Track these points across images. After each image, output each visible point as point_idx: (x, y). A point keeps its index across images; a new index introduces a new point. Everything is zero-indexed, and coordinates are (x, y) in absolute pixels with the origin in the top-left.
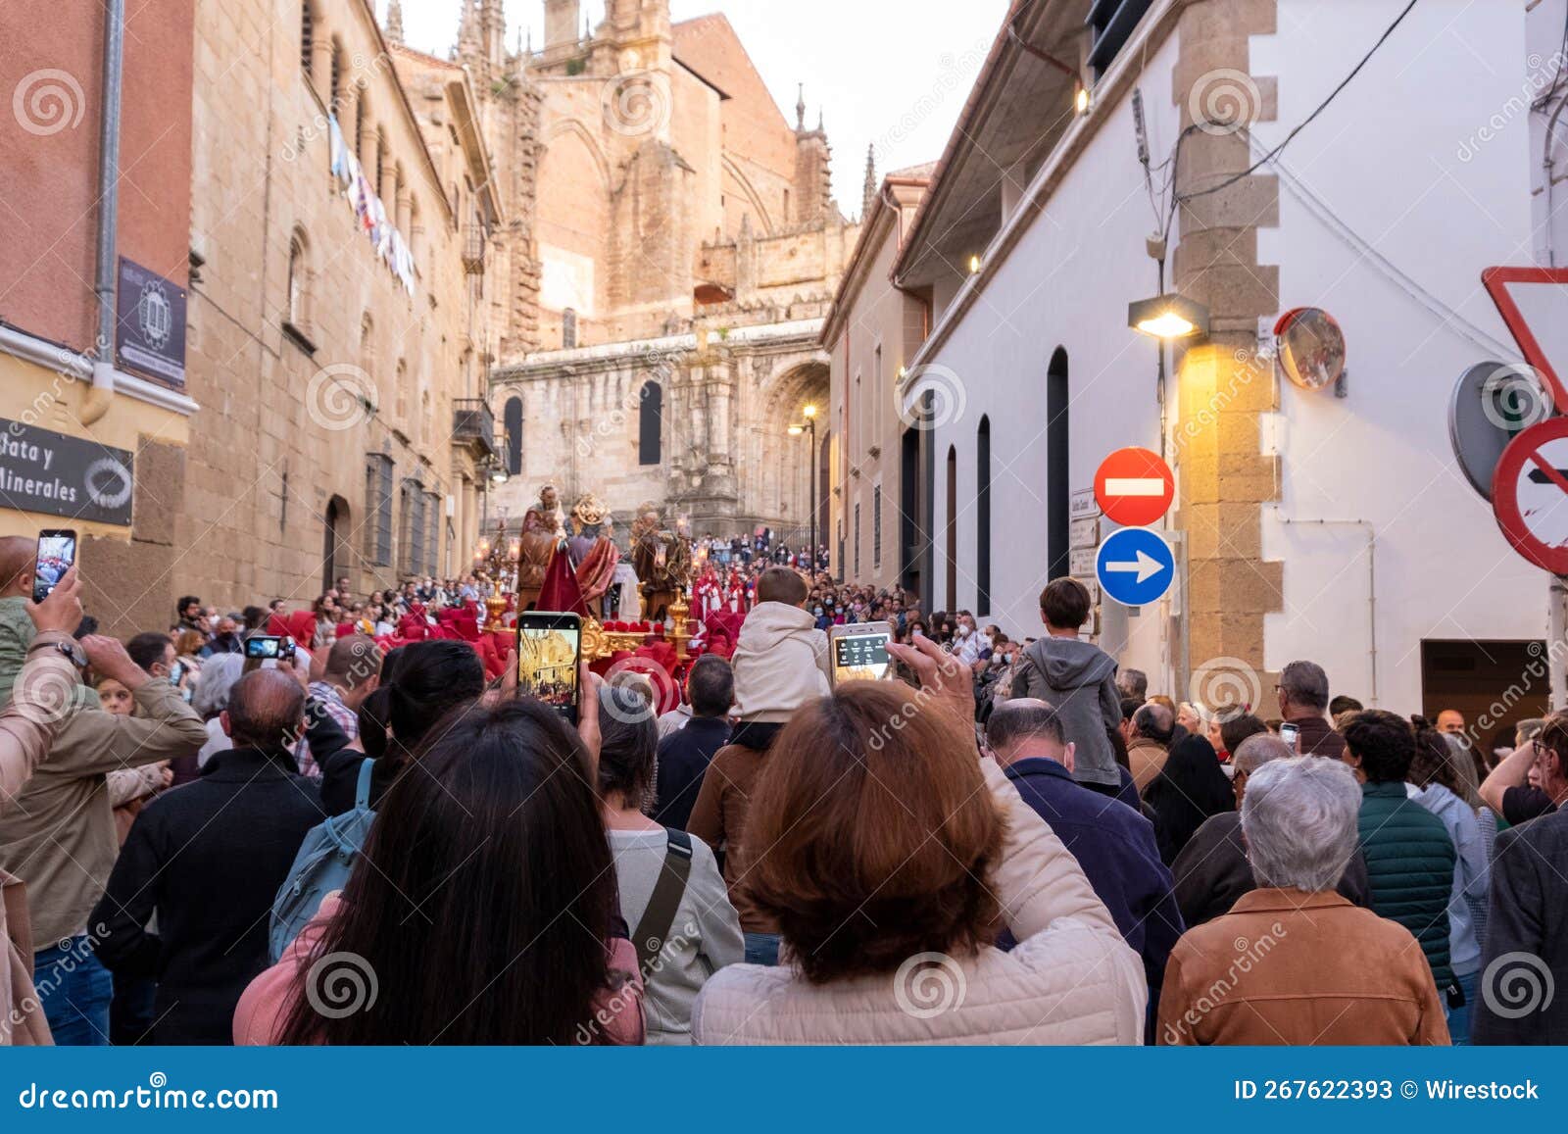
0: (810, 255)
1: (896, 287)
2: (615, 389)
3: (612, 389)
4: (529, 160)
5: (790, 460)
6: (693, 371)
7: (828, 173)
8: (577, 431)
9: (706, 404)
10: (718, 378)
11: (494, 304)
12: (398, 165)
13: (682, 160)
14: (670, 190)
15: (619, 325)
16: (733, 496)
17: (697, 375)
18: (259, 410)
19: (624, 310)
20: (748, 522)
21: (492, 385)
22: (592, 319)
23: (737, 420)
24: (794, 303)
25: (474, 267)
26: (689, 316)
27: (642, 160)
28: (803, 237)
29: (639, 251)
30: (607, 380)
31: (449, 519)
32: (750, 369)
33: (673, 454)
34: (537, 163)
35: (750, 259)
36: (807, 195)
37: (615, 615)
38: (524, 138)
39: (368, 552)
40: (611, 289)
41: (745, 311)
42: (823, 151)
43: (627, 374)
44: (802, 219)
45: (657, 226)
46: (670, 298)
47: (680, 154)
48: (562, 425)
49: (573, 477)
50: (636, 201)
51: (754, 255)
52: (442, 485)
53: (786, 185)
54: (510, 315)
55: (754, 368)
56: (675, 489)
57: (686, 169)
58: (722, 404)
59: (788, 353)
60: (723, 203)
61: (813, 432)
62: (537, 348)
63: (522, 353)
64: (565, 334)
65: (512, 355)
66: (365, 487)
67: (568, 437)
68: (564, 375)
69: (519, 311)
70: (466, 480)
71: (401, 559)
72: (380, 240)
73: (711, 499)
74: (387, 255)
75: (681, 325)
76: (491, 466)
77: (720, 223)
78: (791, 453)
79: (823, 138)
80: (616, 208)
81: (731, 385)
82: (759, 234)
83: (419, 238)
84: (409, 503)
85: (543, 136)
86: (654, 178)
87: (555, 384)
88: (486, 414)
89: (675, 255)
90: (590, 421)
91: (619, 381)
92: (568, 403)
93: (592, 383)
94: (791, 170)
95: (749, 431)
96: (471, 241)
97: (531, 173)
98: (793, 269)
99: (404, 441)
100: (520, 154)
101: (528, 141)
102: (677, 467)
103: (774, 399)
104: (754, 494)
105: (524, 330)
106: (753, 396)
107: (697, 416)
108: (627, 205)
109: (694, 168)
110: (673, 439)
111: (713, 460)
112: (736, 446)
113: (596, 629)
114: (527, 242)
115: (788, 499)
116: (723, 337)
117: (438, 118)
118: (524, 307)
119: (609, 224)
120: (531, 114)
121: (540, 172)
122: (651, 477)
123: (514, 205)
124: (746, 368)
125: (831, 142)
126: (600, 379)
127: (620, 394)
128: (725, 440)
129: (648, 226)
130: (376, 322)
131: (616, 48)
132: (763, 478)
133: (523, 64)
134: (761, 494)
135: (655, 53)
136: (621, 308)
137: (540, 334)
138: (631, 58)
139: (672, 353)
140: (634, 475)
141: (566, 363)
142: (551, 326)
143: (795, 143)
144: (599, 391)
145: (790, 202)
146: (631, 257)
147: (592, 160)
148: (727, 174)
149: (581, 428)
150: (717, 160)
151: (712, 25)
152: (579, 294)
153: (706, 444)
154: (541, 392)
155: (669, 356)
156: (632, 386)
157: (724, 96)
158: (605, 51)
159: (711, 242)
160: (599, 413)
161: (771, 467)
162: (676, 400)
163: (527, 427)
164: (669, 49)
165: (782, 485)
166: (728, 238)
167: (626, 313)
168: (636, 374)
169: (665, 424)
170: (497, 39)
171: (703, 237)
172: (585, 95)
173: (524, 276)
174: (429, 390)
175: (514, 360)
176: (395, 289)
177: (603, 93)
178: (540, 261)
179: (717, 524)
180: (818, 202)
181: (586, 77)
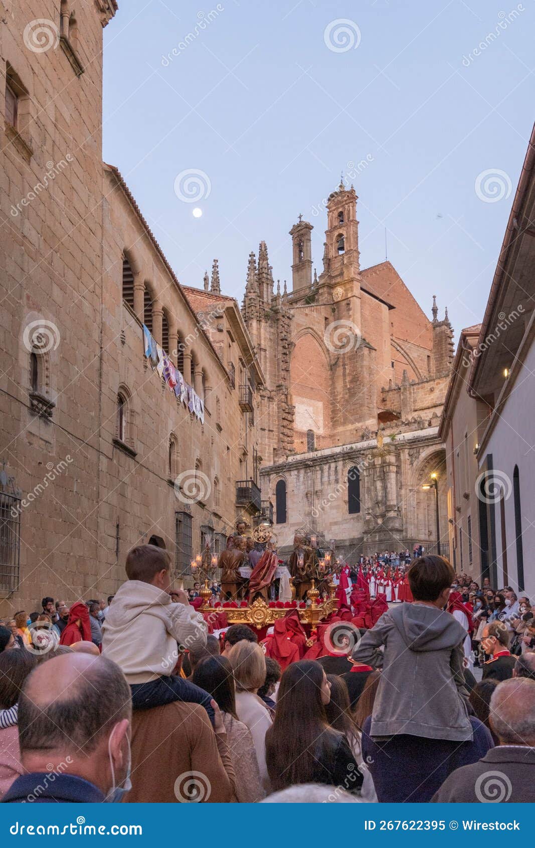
0: (441, 390)
1: (470, 396)
2: (334, 472)
3: (332, 473)
4: (285, 351)
6: (376, 459)
8: (315, 497)
9: (384, 478)
10: (390, 462)
11: (269, 430)
12: (192, 352)
13: (368, 344)
14: (362, 360)
15: (338, 438)
16: (400, 528)
17: (378, 461)
18: (98, 488)
19: (340, 429)
20: (410, 542)
22: (323, 435)
23: (401, 485)
24: (433, 418)
25: (247, 408)
26: (375, 429)
28: (437, 381)
29: (347, 396)
30: (330, 468)
32: (407, 457)
33: (367, 507)
34: (290, 352)
35: (409, 395)
36: (440, 359)
37: (277, 598)
38: (282, 340)
40: (333, 418)
41: (406, 425)
42: (448, 332)
43: (341, 463)
44: (438, 371)
45: (356, 382)
46: (365, 421)
47: (367, 341)
48: (307, 494)
49: (314, 523)
50: (345, 369)
51: (411, 393)
52: (228, 529)
53: (429, 354)
54: (278, 436)
55: (409, 455)
56: (368, 526)
57: (371, 348)
58: (393, 476)
59: (428, 446)
60: (393, 366)
61: (436, 488)
62: (293, 453)
63: (285, 456)
64: (309, 444)
65: (280, 458)
66: (175, 531)
67: (310, 500)
68: (307, 467)
69: (283, 434)
72: (181, 394)
73: (389, 531)
74: (186, 402)
75: (371, 435)
76: (261, 518)
77: (391, 377)
79: (448, 325)
80: (334, 374)
81: (397, 466)
82: (413, 381)
83: (209, 393)
84: (205, 539)
85: (293, 337)
86: (352, 355)
87: (302, 471)
88: (255, 489)
89: (367, 397)
90: (321, 491)
91: (336, 467)
92: (310, 482)
93: (322, 470)
94: (431, 345)
95: (408, 491)
96: (245, 394)
97: (287, 358)
98: (433, 399)
99: (202, 505)
100: (280, 348)
101: (285, 341)
102: (369, 514)
103: (422, 472)
104: (413, 527)
105: (286, 444)
106: (410, 472)
107: (379, 484)
108: (340, 371)
109: (376, 348)
111: (389, 509)
112: (401, 500)
113: (265, 607)
114: (286, 395)
115: (433, 528)
116: (393, 439)
117: (220, 327)
118: (286, 431)
119: (330, 382)
120: (286, 326)
121: (292, 357)
122: (356, 520)
123: (278, 376)
124: (405, 456)
126: (326, 467)
127: (337, 475)
128: (394, 496)
129: (351, 382)
130: (179, 439)
131: (331, 287)
132: (417, 518)
133: (280, 301)
134: (417, 527)
135: (352, 287)
136: (338, 428)
137: (295, 446)
138: (339, 291)
139: (364, 450)
140: (346, 520)
141: (309, 460)
142: (301, 440)
143: (432, 329)
144: (326, 474)
145: (431, 362)
146: (343, 400)
147: (320, 349)
148: (395, 349)
149: (317, 495)
150: (389, 342)
151: (383, 269)
152: (316, 422)
153: (384, 499)
154: (295, 477)
155: (362, 452)
156: (343, 469)
157: (391, 307)
158: (325, 289)
159: (387, 388)
160: (326, 486)
161: (422, 510)
162: (367, 476)
163: (288, 496)
164: (359, 284)
165: (428, 521)
166: (397, 385)
167: (341, 430)
168: (345, 463)
169: (361, 490)
170: (268, 288)
171: (383, 386)
172: (315, 314)
173: (285, 414)
174: (219, 477)
175: (281, 460)
176: (192, 420)
177: (324, 311)
178: (294, 405)
179: (392, 545)
180: (446, 361)
181: (316, 304)
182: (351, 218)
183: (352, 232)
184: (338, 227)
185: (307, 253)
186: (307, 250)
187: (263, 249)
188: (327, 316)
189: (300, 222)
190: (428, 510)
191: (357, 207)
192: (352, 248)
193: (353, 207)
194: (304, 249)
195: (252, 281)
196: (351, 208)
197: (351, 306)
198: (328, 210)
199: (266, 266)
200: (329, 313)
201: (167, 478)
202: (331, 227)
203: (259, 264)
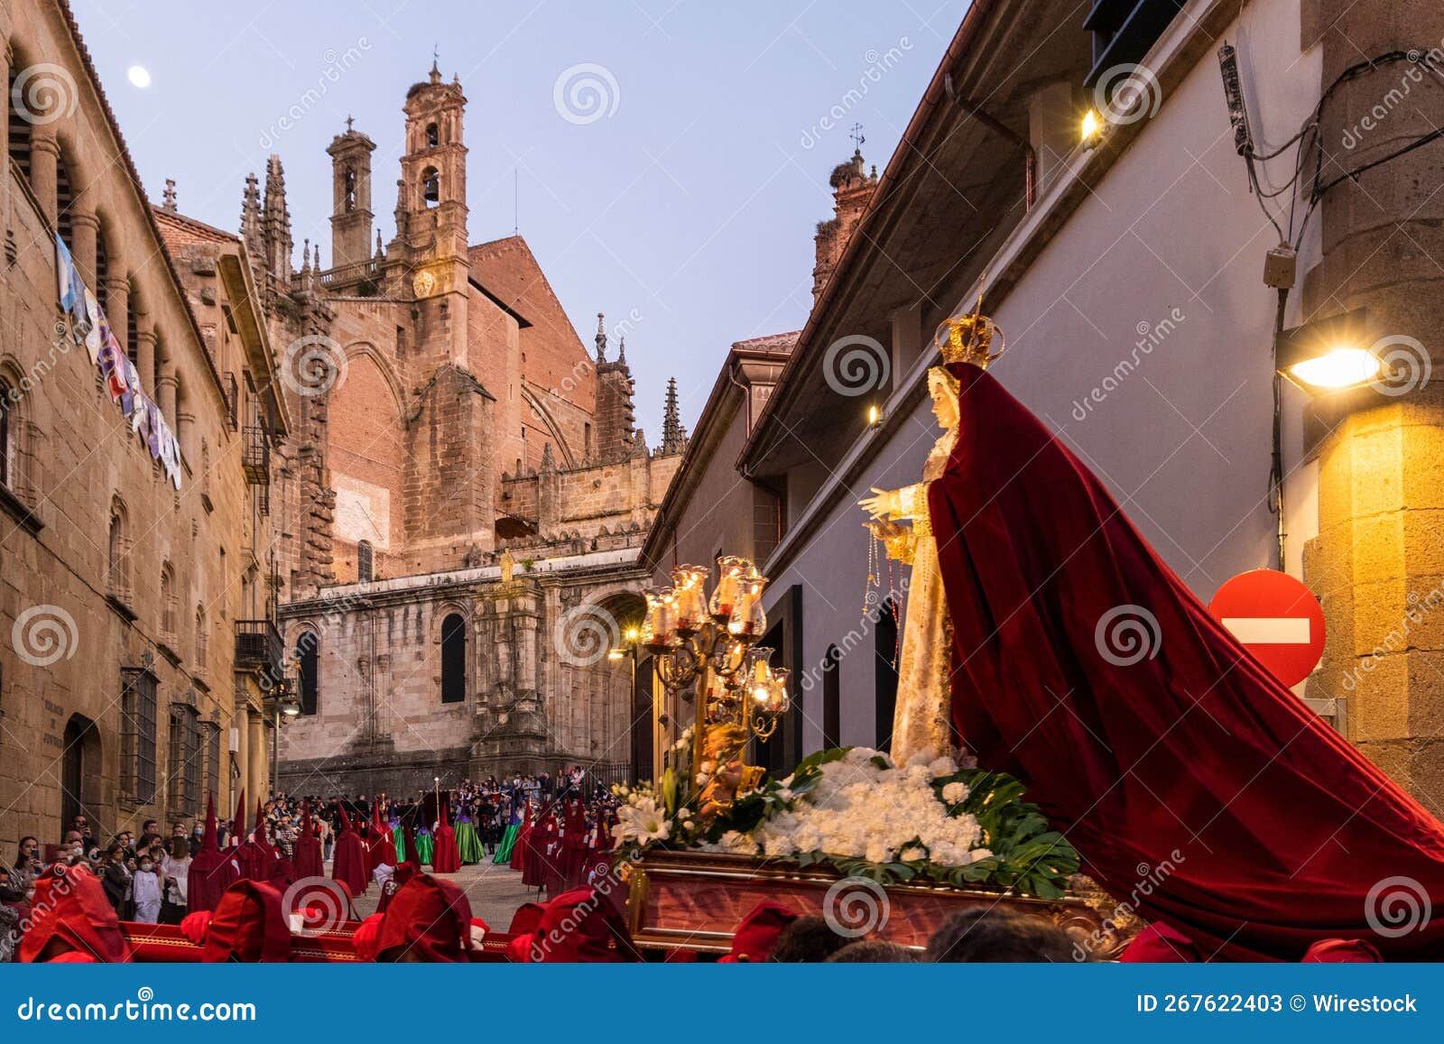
0: (614, 487)
1: (743, 475)
2: (414, 622)
3: (411, 623)
5: (600, 697)
6: (498, 603)
7: (630, 407)
8: (376, 668)
9: (513, 638)
10: (524, 610)
11: (284, 535)
12: (157, 329)
13: (481, 387)
14: (469, 417)
15: (419, 560)
16: (542, 734)
17: (502, 607)
19: (423, 544)
20: (557, 759)
21: (283, 621)
22: (389, 553)
23: (545, 655)
24: (601, 535)
25: (257, 474)
26: (491, 548)
27: (439, 387)
28: (606, 469)
29: (437, 483)
30: (406, 613)
31: (232, 754)
32: (557, 602)
33: (478, 690)
35: (553, 491)
36: (608, 431)
39: (125, 786)
40: (408, 522)
41: (549, 544)
42: (625, 384)
43: (428, 607)
44: (603, 453)
45: (456, 456)
46: (470, 531)
47: (479, 381)
48: (360, 661)
49: (374, 717)
50: (434, 430)
51: (557, 489)
52: (222, 715)
53: (588, 420)
54: (302, 547)
55: (562, 600)
56: (481, 727)
57: (486, 396)
58: (529, 638)
59: (597, 584)
60: (523, 435)
61: (635, 657)
62: (331, 581)
63: (315, 589)
64: (360, 568)
65: (304, 589)
66: (120, 708)
67: (367, 674)
68: (361, 609)
69: (311, 543)
70: (252, 712)
71: (172, 796)
72: (134, 412)
73: (518, 737)
74: (145, 434)
75: (482, 559)
76: (281, 699)
77: (520, 455)
78: (600, 689)
79: (625, 371)
80: (411, 436)
81: (538, 618)
82: (561, 467)
83: (188, 428)
84: (180, 733)
86: (450, 406)
87: (351, 618)
88: (274, 638)
89: (475, 487)
90: (389, 657)
91: (419, 614)
92: (366, 638)
93: (391, 618)
94: (591, 403)
95: (557, 665)
96: (254, 447)
97: (321, 397)
98: (597, 502)
99: (174, 660)
102: (482, 704)
104: (564, 732)
105: (316, 563)
107: (503, 650)
108: (424, 434)
109: (494, 396)
110: (478, 674)
111: (521, 694)
112: (544, 682)
114: (319, 470)
115: (599, 736)
116: (529, 568)
117: (210, 295)
118: (317, 538)
119: (405, 453)
121: (332, 397)
122: (455, 715)
123: (304, 430)
124: (553, 600)
125: (634, 373)
126: (399, 613)
127: (421, 629)
128: (532, 675)
129: (446, 456)
130: (131, 512)
131: (411, 269)
132: (573, 715)
133: (310, 282)
134: (571, 731)
135: (451, 275)
136: (419, 542)
137: (334, 568)
138: (426, 282)
139: (475, 584)
140: (436, 714)
141: (365, 596)
142: (346, 559)
143: (596, 375)
144: (399, 625)
145: (592, 437)
146: (429, 489)
147: (387, 387)
148: (526, 404)
149: (379, 664)
150: (517, 390)
151: (510, 250)
152: (375, 527)
153: (513, 680)
154: (338, 627)
155: (472, 588)
156: (433, 618)
157: (523, 324)
158: (399, 271)
159: (512, 475)
160: (398, 648)
161: (581, 703)
162: (480, 633)
163: (321, 663)
164: (465, 270)
165: (592, 722)
166: (530, 470)
167: (424, 546)
168: (438, 606)
169: (468, 660)
170: (284, 252)
171: (504, 469)
172: (378, 317)
173: (316, 506)
174: (205, 605)
175: (307, 595)
176: (156, 476)
177: (396, 315)
178: (333, 489)
179: (526, 763)
180: (620, 437)
181: (380, 299)
182: (453, 140)
183: (454, 167)
184: (427, 152)
185: (362, 196)
186: (362, 189)
187: (275, 171)
188: (401, 325)
189: (350, 131)
190: (592, 703)
191: (466, 120)
192: (454, 198)
193: (457, 117)
194: (358, 187)
195: (252, 233)
196: (453, 119)
197: (450, 310)
198: (407, 117)
199: (280, 207)
200: (406, 320)
201: (104, 591)
202: (413, 151)
203: (266, 201)
